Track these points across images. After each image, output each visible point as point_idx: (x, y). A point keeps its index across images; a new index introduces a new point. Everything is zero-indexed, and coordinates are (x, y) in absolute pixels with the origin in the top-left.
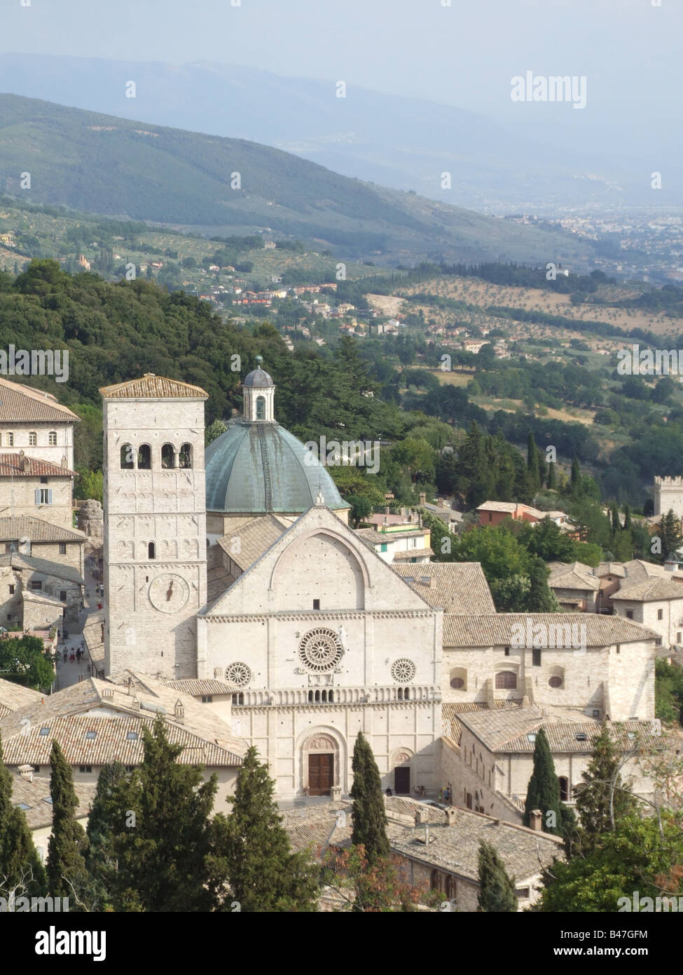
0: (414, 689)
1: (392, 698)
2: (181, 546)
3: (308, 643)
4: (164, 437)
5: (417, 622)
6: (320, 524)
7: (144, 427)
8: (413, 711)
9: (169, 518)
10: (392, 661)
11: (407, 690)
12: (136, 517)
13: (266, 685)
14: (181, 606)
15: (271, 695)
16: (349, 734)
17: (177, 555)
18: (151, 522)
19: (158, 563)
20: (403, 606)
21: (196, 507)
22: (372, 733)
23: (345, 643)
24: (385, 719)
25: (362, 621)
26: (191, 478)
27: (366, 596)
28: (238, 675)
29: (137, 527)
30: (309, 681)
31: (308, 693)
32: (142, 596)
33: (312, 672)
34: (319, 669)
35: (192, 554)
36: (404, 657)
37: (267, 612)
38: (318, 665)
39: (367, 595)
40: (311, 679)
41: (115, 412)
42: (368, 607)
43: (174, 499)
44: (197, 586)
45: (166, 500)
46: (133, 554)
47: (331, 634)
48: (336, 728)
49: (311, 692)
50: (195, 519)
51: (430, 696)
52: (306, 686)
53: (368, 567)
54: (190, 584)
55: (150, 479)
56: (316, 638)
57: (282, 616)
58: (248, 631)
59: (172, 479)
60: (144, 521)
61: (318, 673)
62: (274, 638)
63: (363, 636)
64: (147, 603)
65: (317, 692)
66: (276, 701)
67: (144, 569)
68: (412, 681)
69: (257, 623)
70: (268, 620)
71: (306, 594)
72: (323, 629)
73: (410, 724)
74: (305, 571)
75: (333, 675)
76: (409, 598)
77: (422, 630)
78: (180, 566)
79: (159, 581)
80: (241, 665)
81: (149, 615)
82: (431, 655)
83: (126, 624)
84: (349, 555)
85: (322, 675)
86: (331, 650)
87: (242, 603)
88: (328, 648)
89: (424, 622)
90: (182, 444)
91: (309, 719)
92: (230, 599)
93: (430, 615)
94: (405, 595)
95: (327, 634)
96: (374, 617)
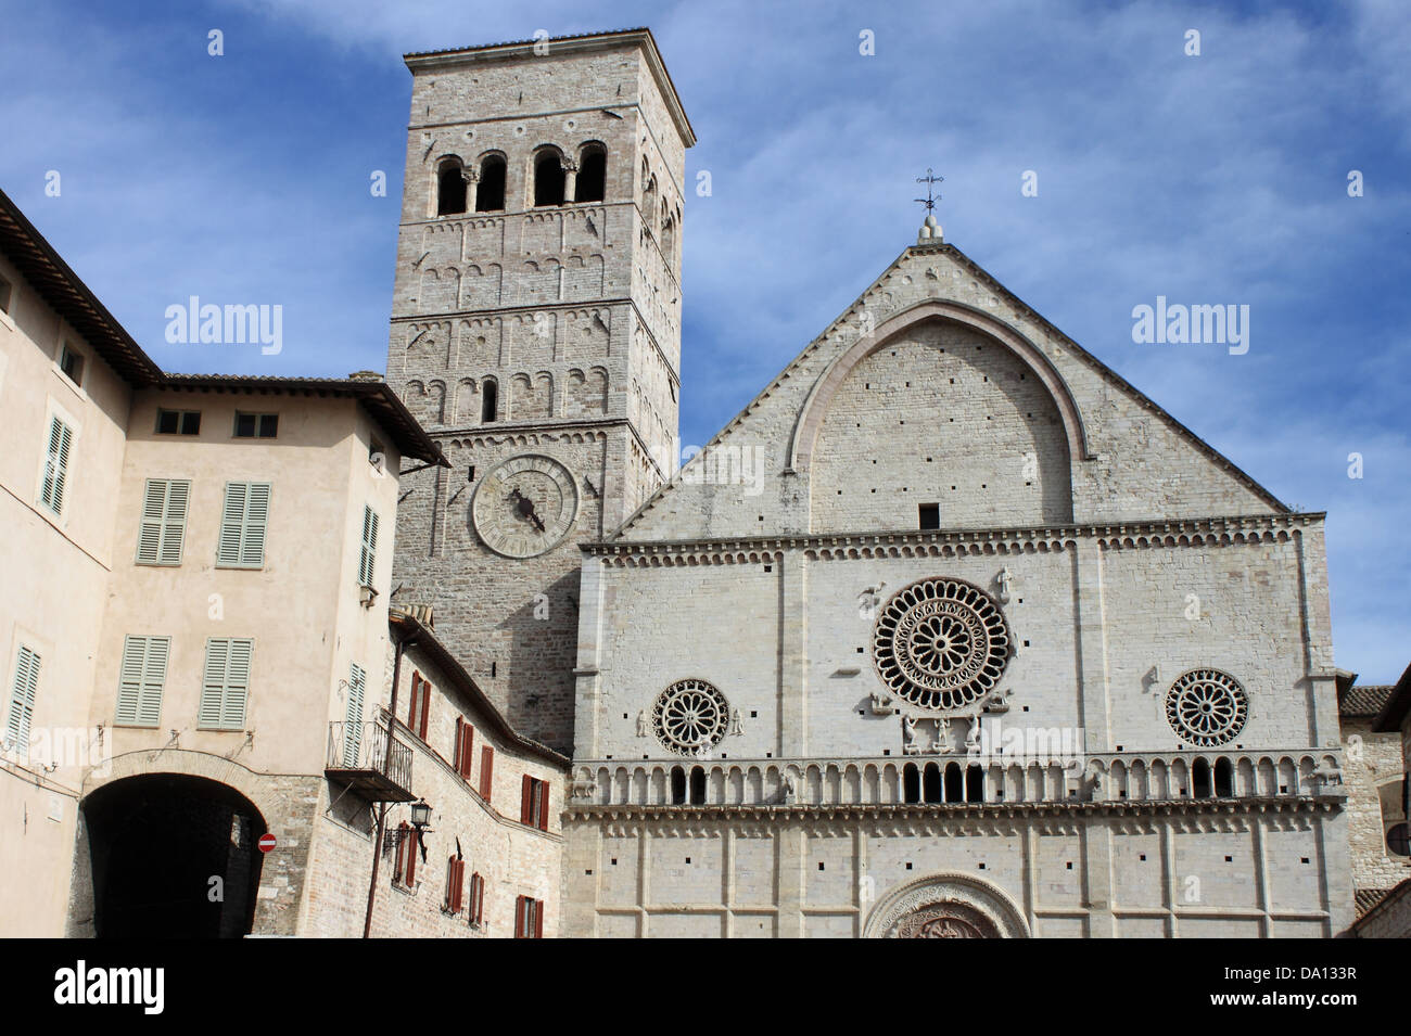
0: (1245, 761)
1: (1174, 792)
2: (564, 384)
3: (902, 624)
4: (539, 133)
5: (1243, 556)
6: (932, 291)
7: (492, 116)
8: (1247, 838)
9: (538, 317)
10: (1167, 679)
11: (1224, 767)
12: (456, 322)
13: (772, 746)
14: (552, 541)
15: (787, 773)
16: (1036, 907)
17: (550, 409)
18: (490, 332)
19: (500, 431)
20: (1196, 508)
21: (608, 288)
22: (1114, 906)
23: (1018, 622)
24: (1155, 862)
25: (1066, 555)
26: (597, 221)
27: (1075, 484)
28: (693, 716)
29: (458, 345)
30: (907, 738)
31: (900, 769)
32: (452, 519)
33: (916, 712)
34: (936, 700)
35: (589, 405)
36: (1207, 665)
37: (780, 532)
38: (934, 687)
39: (1079, 481)
40: (910, 728)
41: (430, 91)
42: (1082, 513)
43: (553, 275)
44: (597, 486)
45: (533, 276)
46: (441, 412)
47: (972, 596)
48: (993, 884)
49: (911, 771)
50: (604, 314)
51: (1304, 791)
52: (896, 751)
53: (1079, 400)
54: (579, 482)
55: (498, 229)
56: (926, 609)
57: (822, 546)
58: (726, 590)
59: (551, 226)
60: (475, 330)
61: (934, 713)
62: (799, 606)
63: (1069, 601)
64: (465, 535)
65: (932, 770)
66: (802, 793)
67: (466, 450)
68: (1238, 740)
69: (749, 567)
70: (780, 556)
71: (899, 490)
72: (946, 582)
73: (1243, 882)
74: (894, 427)
75: (979, 718)
76: (1211, 487)
77: (1262, 582)
78: (556, 434)
79: (499, 475)
80: (701, 688)
81: (469, 564)
82: (1295, 659)
83: (406, 591)
84: (1023, 377)
85: (946, 721)
86: (974, 644)
87: (708, 512)
88: (963, 638)
89: (1265, 557)
90: (581, 145)
91: (908, 855)
92: (675, 501)
93: (1283, 535)
94: (1197, 479)
95: (960, 597)
96: (1102, 542)
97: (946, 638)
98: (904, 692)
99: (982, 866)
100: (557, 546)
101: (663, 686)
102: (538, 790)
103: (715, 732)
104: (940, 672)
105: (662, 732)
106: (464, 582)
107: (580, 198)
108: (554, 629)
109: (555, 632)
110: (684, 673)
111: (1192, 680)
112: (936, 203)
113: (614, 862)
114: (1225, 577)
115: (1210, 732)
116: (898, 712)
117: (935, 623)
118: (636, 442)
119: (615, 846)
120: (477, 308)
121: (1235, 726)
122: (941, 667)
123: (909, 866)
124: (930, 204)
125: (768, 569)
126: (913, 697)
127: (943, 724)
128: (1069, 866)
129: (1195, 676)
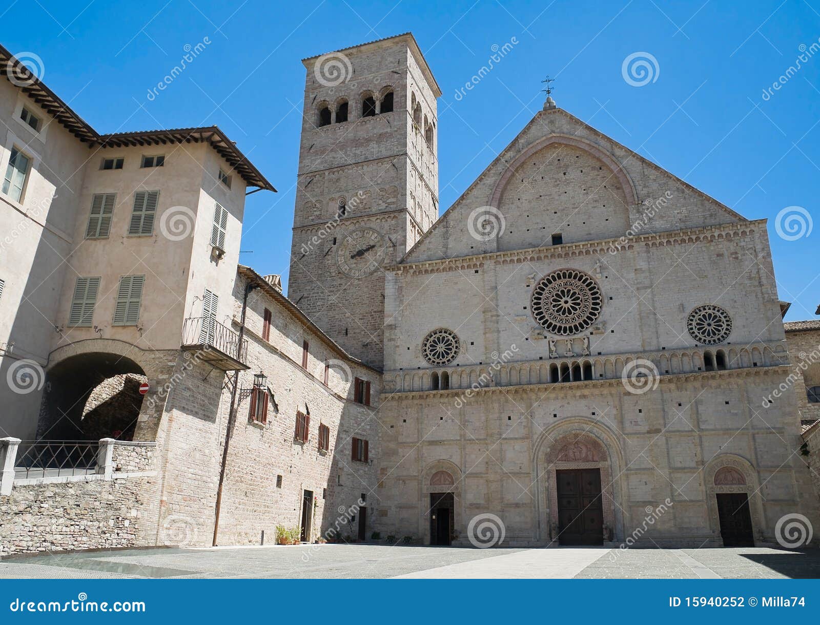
0: (733, 352)
1: (695, 369)
2: (377, 196)
3: (545, 294)
4: (363, 85)
5: (723, 245)
8: (736, 391)
9: (365, 167)
10: (689, 310)
12: (327, 173)
13: (482, 359)
14: (373, 269)
16: (623, 433)
17: (371, 208)
18: (343, 176)
19: (348, 220)
20: (696, 223)
22: (665, 431)
23: (605, 287)
25: (629, 252)
26: (391, 120)
27: (631, 217)
28: (442, 347)
29: (328, 184)
30: (551, 350)
31: (548, 366)
32: (327, 262)
34: (565, 332)
35: (389, 204)
37: (482, 253)
39: (633, 215)
40: (553, 346)
44: (394, 241)
45: (362, 149)
46: (321, 214)
47: (581, 277)
48: (600, 423)
49: (554, 370)
50: (395, 162)
53: (631, 176)
54: (385, 240)
57: (503, 258)
58: (456, 283)
60: (335, 176)
61: (564, 337)
63: (632, 275)
64: (333, 270)
66: (498, 381)
68: (729, 339)
69: (467, 270)
70: (482, 264)
71: (541, 228)
72: (567, 271)
73: (736, 414)
74: (537, 198)
75: (588, 338)
76: (703, 212)
77: (734, 258)
78: (373, 219)
79: (347, 241)
80: (445, 333)
81: (335, 283)
82: (756, 296)
83: (305, 298)
84: (600, 169)
85: (571, 340)
86: (583, 301)
87: (446, 246)
88: (578, 298)
89: (735, 244)
90: (381, 89)
91: (554, 410)
92: (429, 243)
93: (744, 233)
94: (695, 209)
95: (575, 278)
96: (647, 245)
97: (568, 299)
98: (548, 327)
99: (594, 414)
100: (375, 271)
101: (427, 332)
102: (365, 386)
103: (453, 354)
104: (567, 316)
105: (427, 355)
106: (332, 291)
107: (382, 111)
108: (375, 310)
109: (375, 312)
110: (436, 326)
111: (700, 311)
112: (552, 91)
113: (405, 421)
114: (714, 258)
115: (712, 337)
116: (546, 337)
117: (563, 292)
118: (412, 221)
119: (405, 413)
120: (336, 166)
121: (725, 333)
122: (567, 314)
123: (555, 416)
124: (549, 92)
125: (477, 272)
126: (553, 330)
127: (569, 342)
128: (640, 411)
129: (702, 309)
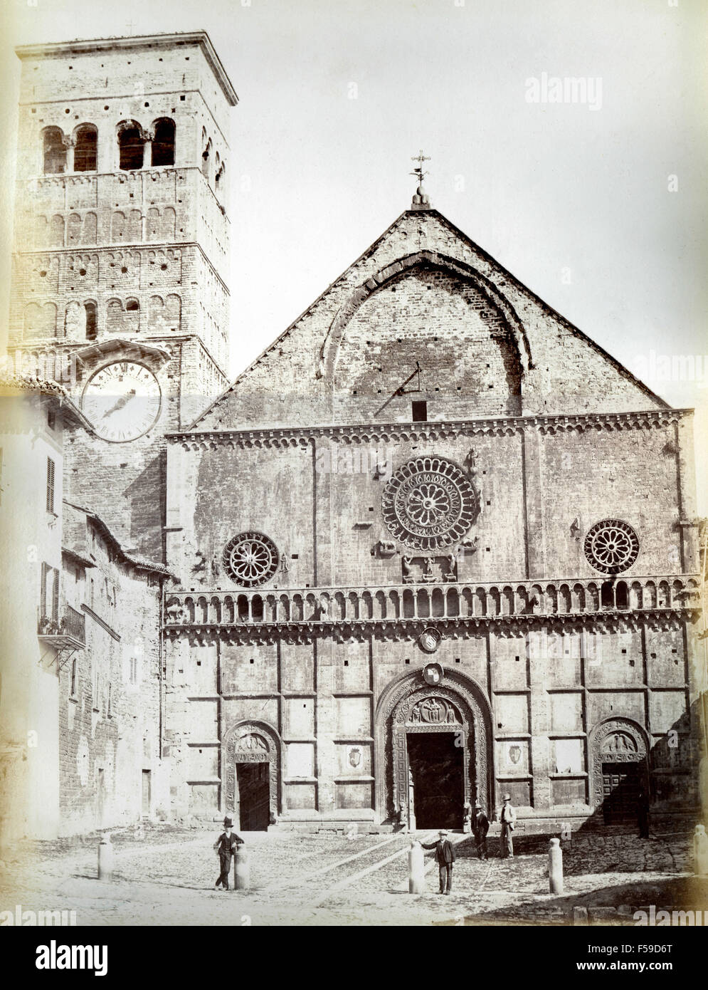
0: (636, 584)
1: (589, 607)
2: (148, 307)
3: (401, 490)
4: (123, 111)
5: (638, 439)
6: (421, 244)
7: (85, 96)
8: (638, 637)
10: (586, 527)
11: (622, 589)
12: (63, 257)
13: (310, 580)
14: (143, 428)
15: (320, 599)
16: (495, 688)
17: (138, 326)
18: (90, 266)
21: (179, 234)
22: (547, 686)
23: (481, 488)
24: (575, 654)
25: (517, 438)
27: (525, 386)
29: (65, 275)
30: (405, 572)
31: (400, 593)
33: (411, 553)
34: (425, 544)
36: (612, 517)
37: (313, 424)
38: (424, 535)
39: (527, 385)
40: (408, 566)
42: (528, 410)
43: (136, 222)
45: (121, 223)
47: (451, 469)
48: (465, 672)
49: (408, 595)
50: (176, 254)
51: (675, 605)
52: (398, 582)
55: (93, 185)
56: (418, 479)
57: (343, 434)
59: (135, 185)
60: (77, 264)
61: (424, 553)
62: (327, 478)
65: (423, 594)
66: (333, 614)
68: (632, 569)
69: (290, 449)
70: (314, 441)
72: (432, 459)
73: (633, 666)
80: (257, 538)
82: (672, 512)
85: (432, 559)
86: (452, 503)
88: (444, 500)
89: (653, 439)
90: (155, 121)
91: (406, 654)
93: (665, 424)
95: (442, 470)
96: (542, 429)
97: (432, 500)
98: (402, 538)
99: (458, 661)
101: (230, 537)
103: (268, 570)
104: (428, 524)
105: (230, 571)
107: (155, 162)
110: (245, 528)
111: (602, 527)
113: (199, 664)
114: (626, 454)
115: (613, 564)
116: (398, 553)
117: (424, 489)
119: (199, 653)
120: (78, 247)
121: (630, 559)
122: (428, 521)
123: (407, 662)
125: (304, 450)
126: (410, 542)
127: (430, 561)
128: (518, 659)
129: (604, 524)
